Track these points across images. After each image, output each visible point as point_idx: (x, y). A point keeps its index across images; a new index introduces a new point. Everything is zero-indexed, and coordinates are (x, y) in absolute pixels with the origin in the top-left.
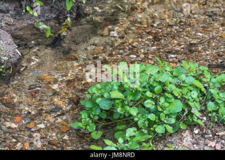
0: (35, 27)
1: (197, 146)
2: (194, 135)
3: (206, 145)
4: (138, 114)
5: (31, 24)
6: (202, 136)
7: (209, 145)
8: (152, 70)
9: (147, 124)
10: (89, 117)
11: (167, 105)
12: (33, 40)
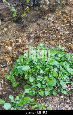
0: (9, 9)
1: (59, 106)
2: (61, 98)
3: (64, 106)
4: (34, 81)
5: (8, 7)
6: (64, 100)
7: (65, 107)
8: (52, 54)
9: (36, 89)
10: (14, 74)
11: (48, 80)
12: (7, 17)
